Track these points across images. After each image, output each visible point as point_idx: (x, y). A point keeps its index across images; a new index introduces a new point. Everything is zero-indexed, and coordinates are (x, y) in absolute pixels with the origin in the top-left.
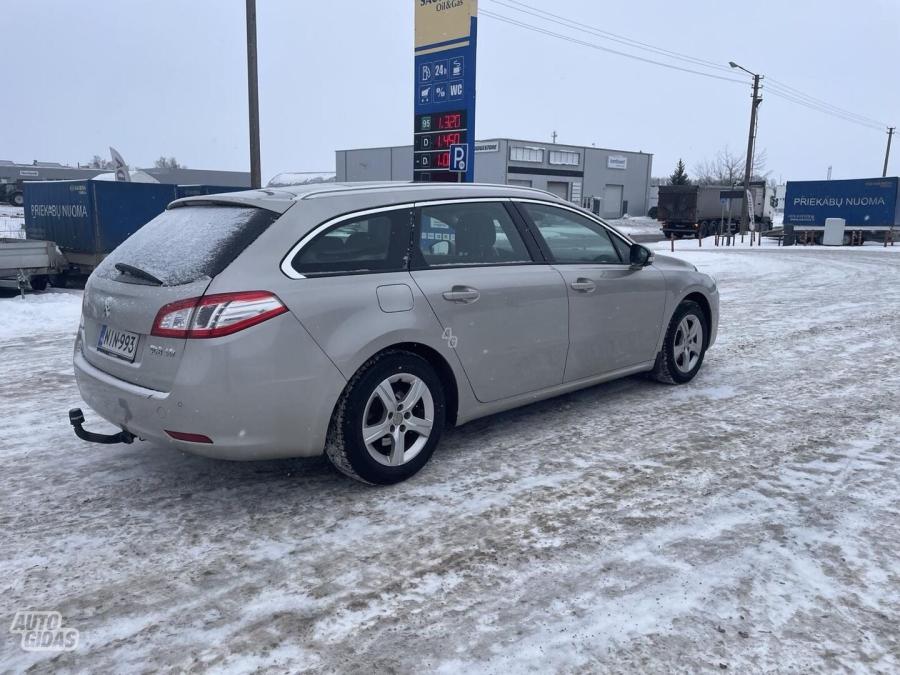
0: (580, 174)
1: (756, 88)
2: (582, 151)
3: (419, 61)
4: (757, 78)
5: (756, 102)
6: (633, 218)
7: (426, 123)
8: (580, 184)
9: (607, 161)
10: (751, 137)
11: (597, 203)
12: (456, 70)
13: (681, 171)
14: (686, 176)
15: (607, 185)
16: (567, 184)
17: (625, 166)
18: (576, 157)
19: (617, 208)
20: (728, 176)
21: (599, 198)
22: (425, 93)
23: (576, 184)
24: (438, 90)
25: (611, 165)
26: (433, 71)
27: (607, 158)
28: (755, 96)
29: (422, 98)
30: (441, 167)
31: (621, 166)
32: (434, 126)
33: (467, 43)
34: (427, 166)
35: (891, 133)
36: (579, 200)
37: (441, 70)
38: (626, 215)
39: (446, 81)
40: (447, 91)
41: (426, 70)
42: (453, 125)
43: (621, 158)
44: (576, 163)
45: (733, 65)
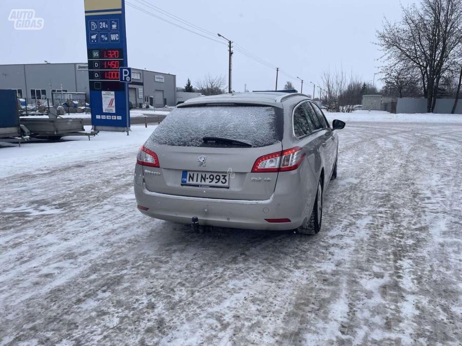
0: (141, 84)
1: (230, 47)
2: (141, 72)
3: (88, 19)
4: (230, 42)
5: (231, 54)
6: (170, 107)
7: (96, 54)
8: (142, 89)
9: (154, 78)
10: (230, 70)
11: (151, 99)
12: (114, 26)
13: (189, 84)
14: (192, 87)
15: (156, 90)
16: (135, 89)
17: (163, 81)
18: (139, 75)
19: (161, 102)
20: (210, 87)
21: (152, 97)
22: (94, 37)
23: (140, 89)
24: (103, 36)
25: (156, 80)
26: (98, 25)
27: (154, 76)
28: (230, 51)
29: (92, 39)
30: (108, 79)
31: (161, 81)
32: (101, 56)
33: (120, 12)
34: (98, 78)
35: (278, 70)
36: (142, 97)
37: (103, 25)
38: (166, 106)
39: (108, 32)
40: (109, 37)
41: (93, 24)
42: (114, 56)
43: (161, 77)
44: (139, 78)
45: (219, 35)
